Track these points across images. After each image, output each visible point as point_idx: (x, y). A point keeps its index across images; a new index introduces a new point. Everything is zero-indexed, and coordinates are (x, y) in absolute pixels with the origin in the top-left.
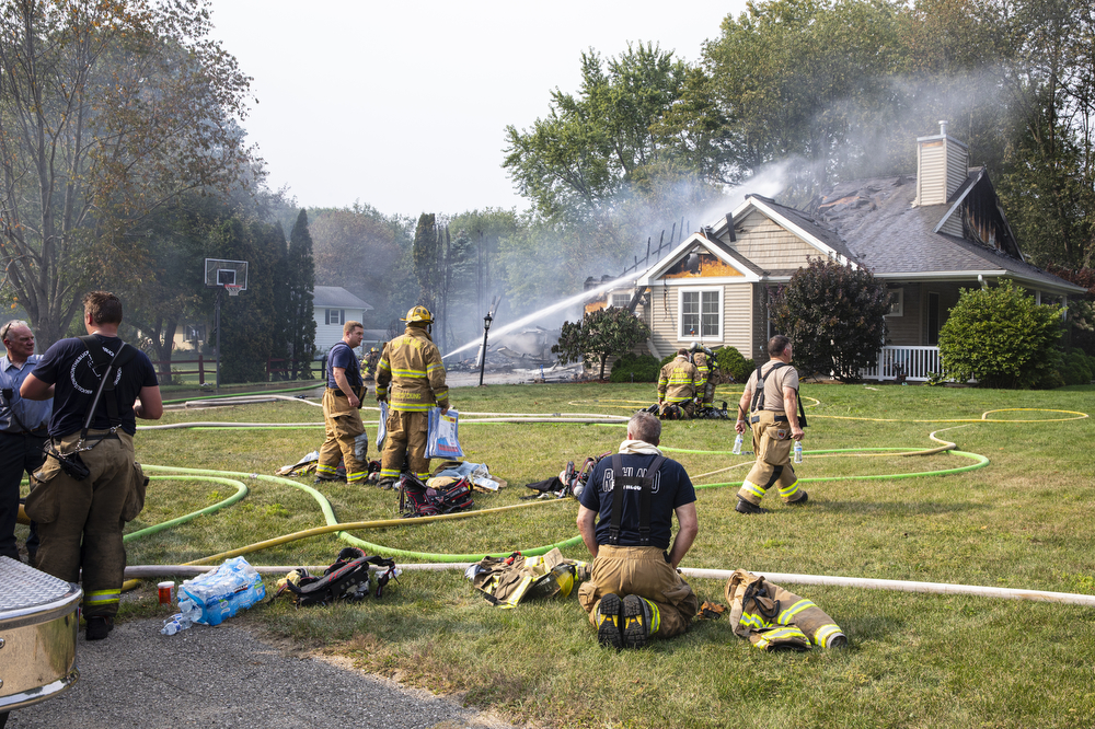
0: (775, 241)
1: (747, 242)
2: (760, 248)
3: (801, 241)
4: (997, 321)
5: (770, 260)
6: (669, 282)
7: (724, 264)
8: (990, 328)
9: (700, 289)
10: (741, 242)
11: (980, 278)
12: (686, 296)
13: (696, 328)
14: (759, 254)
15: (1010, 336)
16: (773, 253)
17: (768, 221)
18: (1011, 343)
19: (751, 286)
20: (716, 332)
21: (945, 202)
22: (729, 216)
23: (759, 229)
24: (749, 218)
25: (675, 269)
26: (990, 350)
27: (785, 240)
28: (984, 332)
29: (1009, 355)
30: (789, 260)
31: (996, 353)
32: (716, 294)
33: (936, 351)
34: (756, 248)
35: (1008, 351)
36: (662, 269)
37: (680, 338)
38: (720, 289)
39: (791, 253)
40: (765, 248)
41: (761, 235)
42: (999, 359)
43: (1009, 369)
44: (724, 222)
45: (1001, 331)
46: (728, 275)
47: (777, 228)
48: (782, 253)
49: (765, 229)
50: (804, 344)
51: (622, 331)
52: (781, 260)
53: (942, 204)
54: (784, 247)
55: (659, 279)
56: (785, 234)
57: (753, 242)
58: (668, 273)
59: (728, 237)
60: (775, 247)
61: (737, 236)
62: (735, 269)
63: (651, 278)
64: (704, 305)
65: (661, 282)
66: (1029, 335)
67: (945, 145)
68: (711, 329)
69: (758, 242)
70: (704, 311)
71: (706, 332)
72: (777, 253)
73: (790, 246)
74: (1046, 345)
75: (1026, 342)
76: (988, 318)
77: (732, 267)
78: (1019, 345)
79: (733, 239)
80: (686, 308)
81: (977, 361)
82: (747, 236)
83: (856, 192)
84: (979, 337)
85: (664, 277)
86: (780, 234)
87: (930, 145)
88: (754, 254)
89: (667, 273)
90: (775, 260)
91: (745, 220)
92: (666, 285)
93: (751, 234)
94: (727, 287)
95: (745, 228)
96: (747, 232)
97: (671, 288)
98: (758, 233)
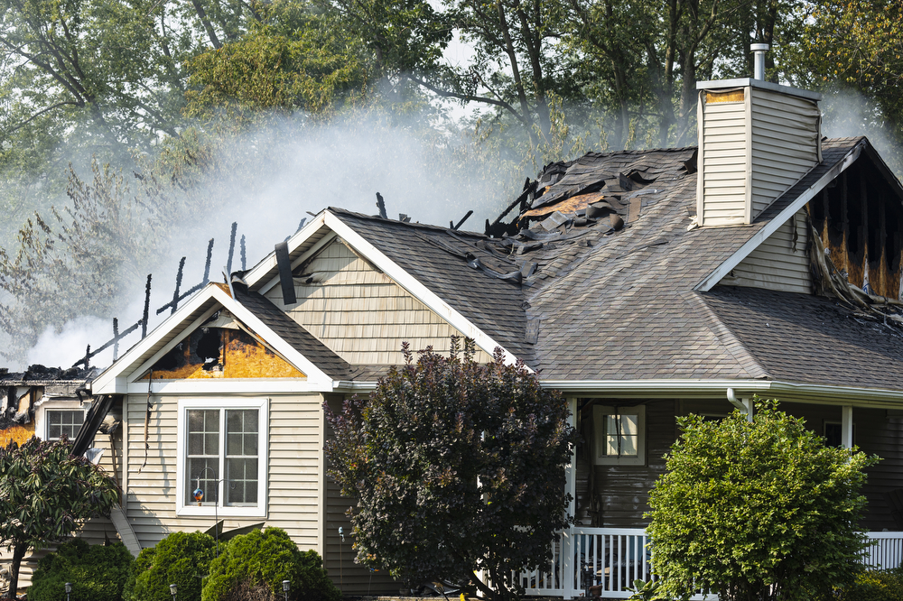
0: (374, 304)
1: (320, 305)
2: (343, 319)
3: (423, 308)
4: (734, 480)
5: (364, 345)
6: (157, 387)
7: (270, 351)
8: (722, 493)
9: (222, 404)
10: (308, 305)
11: (730, 395)
12: (194, 418)
13: (213, 488)
14: (342, 331)
15: (754, 510)
16: (369, 331)
17: (359, 263)
18: (756, 524)
19: (321, 399)
20: (253, 498)
21: (747, 221)
22: (281, 251)
23: (342, 278)
24: (325, 254)
25: (170, 361)
26: (721, 535)
27: (391, 303)
28: (710, 501)
29: (749, 547)
31: (730, 544)
32: (253, 415)
33: (640, 538)
34: (337, 318)
35: (751, 538)
36: (145, 359)
37: (182, 509)
38: (261, 404)
40: (355, 318)
41: (347, 291)
42: (736, 553)
43: (753, 570)
44: (272, 263)
45: (739, 501)
46: (277, 375)
47: (379, 278)
49: (353, 278)
50: (392, 524)
51: (48, 494)
53: (743, 226)
54: (390, 318)
55: (139, 380)
56: (392, 291)
57: (330, 305)
58: (157, 367)
59: (279, 293)
60: (374, 318)
61: (299, 291)
62: (290, 364)
63: (123, 377)
64: (228, 438)
65: (143, 388)
66: (789, 507)
67: (748, 100)
68: (242, 492)
69: (339, 305)
70: (228, 451)
71: (234, 497)
72: (378, 331)
73: (401, 317)
74: (823, 525)
75: (783, 520)
76: (719, 473)
77: (283, 358)
78: (770, 526)
79: (291, 299)
80: (194, 443)
81: (697, 558)
82: (319, 293)
83: (601, 184)
84: (703, 512)
85: (149, 376)
86: (384, 291)
87: (722, 99)
88: (333, 331)
89: (155, 367)
90: (373, 344)
91: (314, 259)
92: (151, 394)
93: (327, 289)
94: (274, 399)
95: (315, 276)
96: (318, 284)
97: (164, 400)
98: (341, 287)
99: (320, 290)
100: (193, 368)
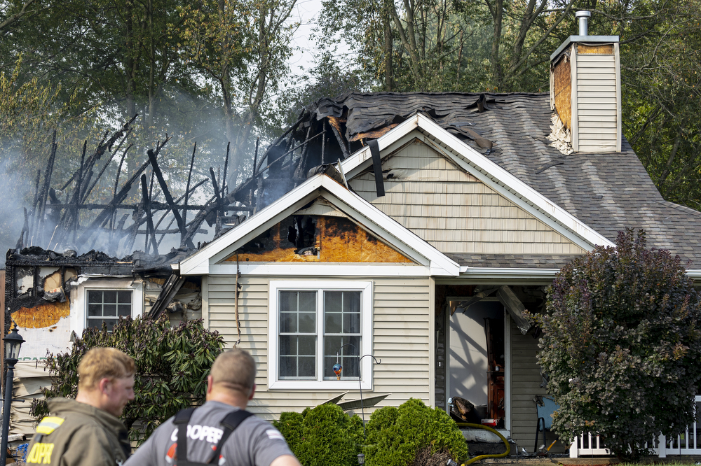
0: (457, 200)
1: (399, 198)
2: (425, 212)
6: (246, 269)
9: (321, 286)
12: (286, 297)
16: (453, 224)
19: (432, 283)
22: (375, 148)
23: (423, 175)
24: (404, 153)
25: (259, 244)
27: (474, 200)
30: (487, 236)
32: (353, 298)
34: (418, 211)
37: (275, 383)
38: (364, 287)
39: (489, 224)
40: (436, 211)
46: (381, 259)
48: (472, 224)
49: (436, 176)
52: (470, 236)
53: (616, 153)
54: (475, 212)
57: (411, 199)
58: (244, 250)
60: (457, 212)
62: (400, 251)
63: (217, 258)
64: (328, 317)
65: (230, 269)
67: (617, 53)
69: (420, 199)
70: (328, 328)
73: (487, 212)
79: (381, 192)
80: (287, 322)
82: (398, 187)
85: (236, 258)
86: (467, 188)
89: (242, 250)
90: (458, 236)
91: (392, 157)
92: (239, 275)
93: (406, 183)
94: (378, 282)
95: (395, 172)
96: (397, 180)
97: (251, 281)
98: (421, 184)
99: (400, 184)
100: (283, 252)
